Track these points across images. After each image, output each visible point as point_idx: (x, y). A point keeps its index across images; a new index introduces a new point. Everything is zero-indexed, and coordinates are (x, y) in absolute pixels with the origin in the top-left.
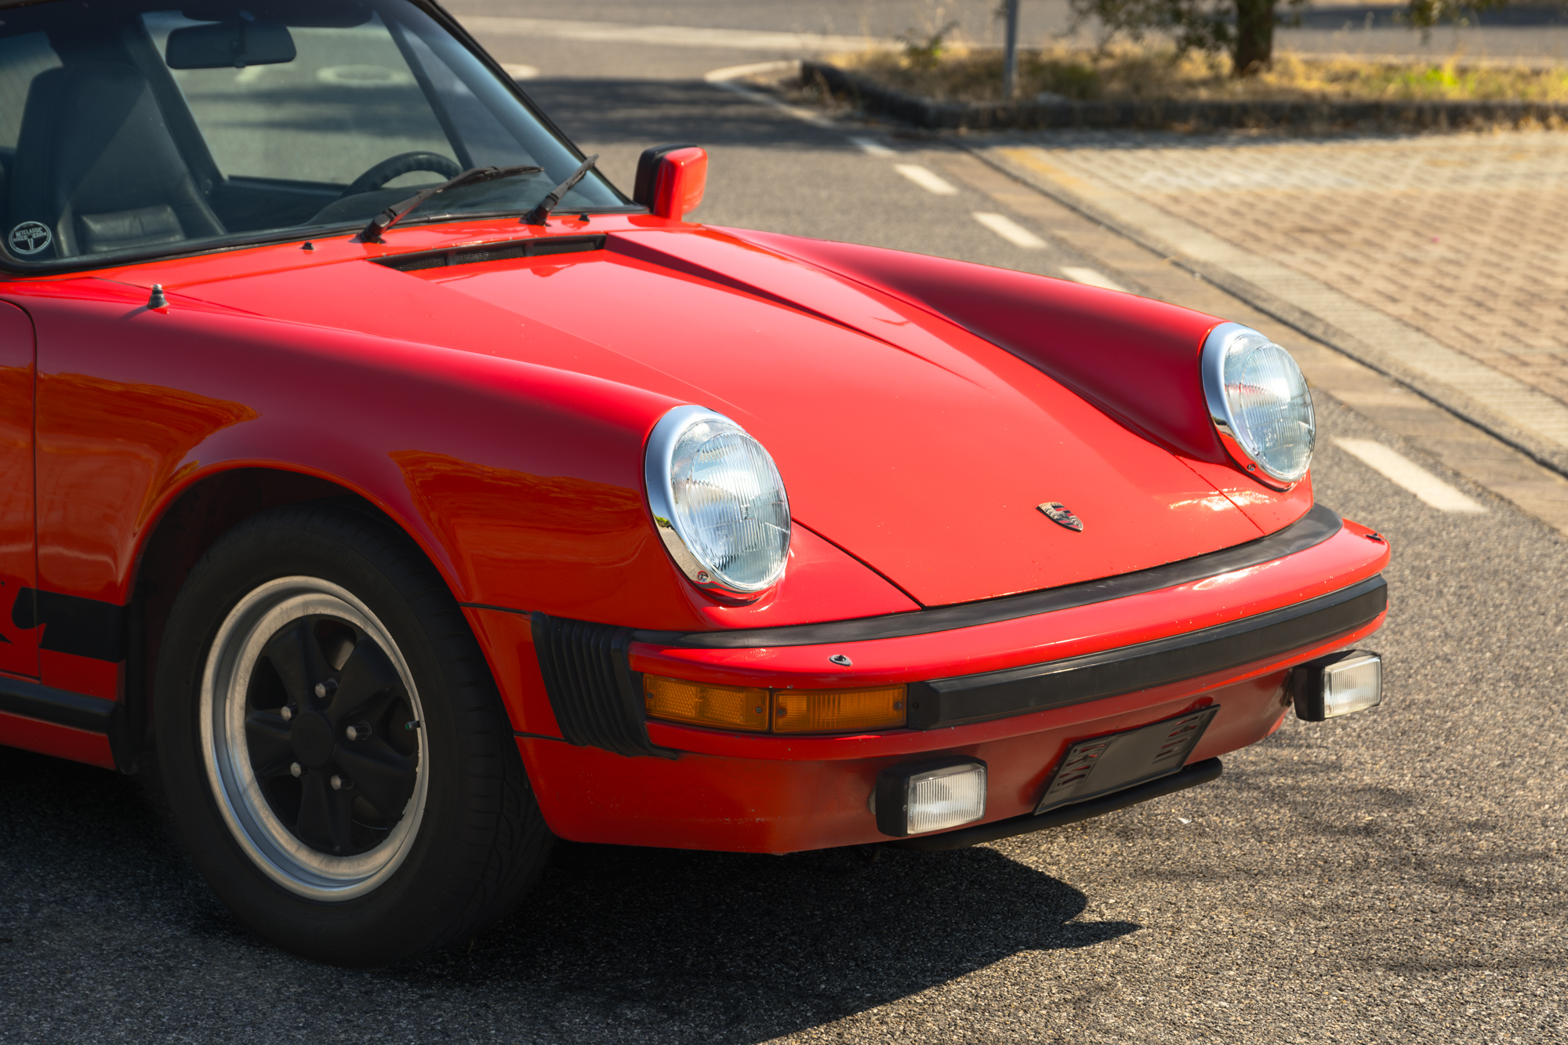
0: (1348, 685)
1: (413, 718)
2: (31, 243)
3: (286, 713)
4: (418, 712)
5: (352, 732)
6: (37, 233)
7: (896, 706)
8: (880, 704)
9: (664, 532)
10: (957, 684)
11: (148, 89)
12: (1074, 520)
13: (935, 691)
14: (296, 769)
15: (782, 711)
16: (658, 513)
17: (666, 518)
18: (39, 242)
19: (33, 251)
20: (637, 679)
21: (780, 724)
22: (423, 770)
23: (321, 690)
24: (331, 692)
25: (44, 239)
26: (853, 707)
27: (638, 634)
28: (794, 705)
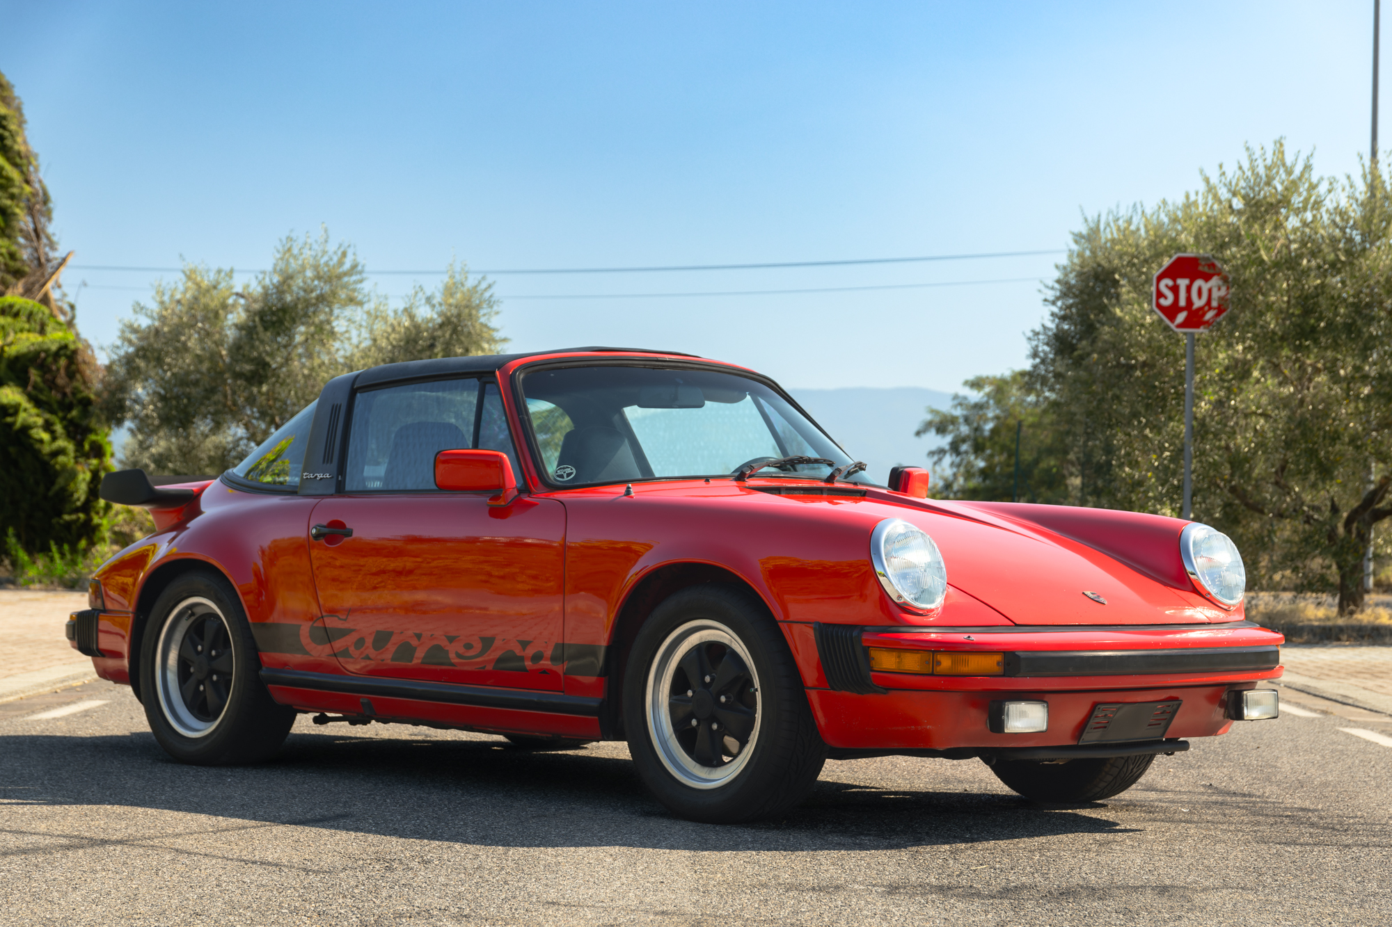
0: (1257, 703)
1: (753, 686)
2: (565, 475)
3: (690, 693)
4: (757, 683)
5: (723, 699)
6: (568, 471)
7: (998, 663)
8: (990, 663)
9: (881, 578)
10: (1030, 654)
11: (626, 442)
12: (1102, 600)
13: (1018, 656)
14: (694, 722)
15: (939, 663)
16: (878, 569)
17: (883, 572)
18: (569, 475)
19: (566, 479)
20: (866, 651)
21: (939, 669)
22: (759, 716)
23: (708, 679)
24: (712, 679)
25: (572, 473)
26: (976, 664)
27: (866, 628)
28: (946, 663)
